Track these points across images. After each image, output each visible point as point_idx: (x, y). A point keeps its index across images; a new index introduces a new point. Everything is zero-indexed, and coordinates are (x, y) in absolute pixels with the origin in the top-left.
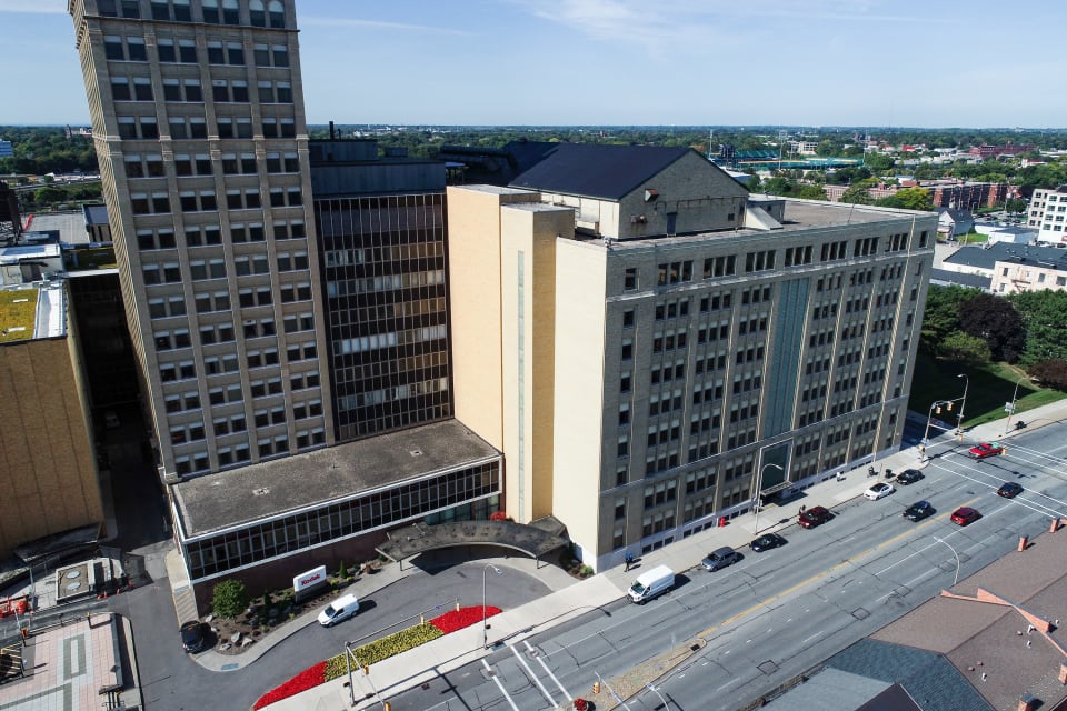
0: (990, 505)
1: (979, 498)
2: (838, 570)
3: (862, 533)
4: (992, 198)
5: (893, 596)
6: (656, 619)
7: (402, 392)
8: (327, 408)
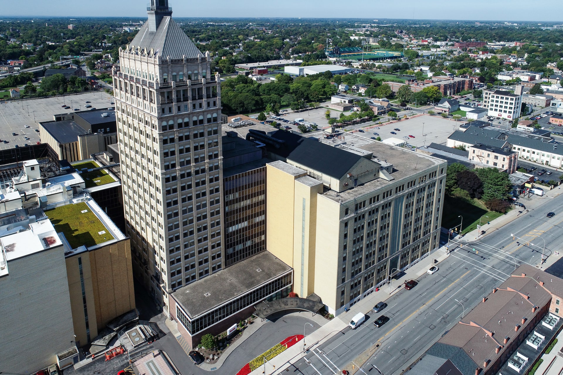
0: (474, 274)
1: (470, 271)
2: (423, 308)
3: (429, 291)
4: (466, 86)
5: (442, 318)
6: (362, 335)
7: (249, 243)
8: (223, 255)
